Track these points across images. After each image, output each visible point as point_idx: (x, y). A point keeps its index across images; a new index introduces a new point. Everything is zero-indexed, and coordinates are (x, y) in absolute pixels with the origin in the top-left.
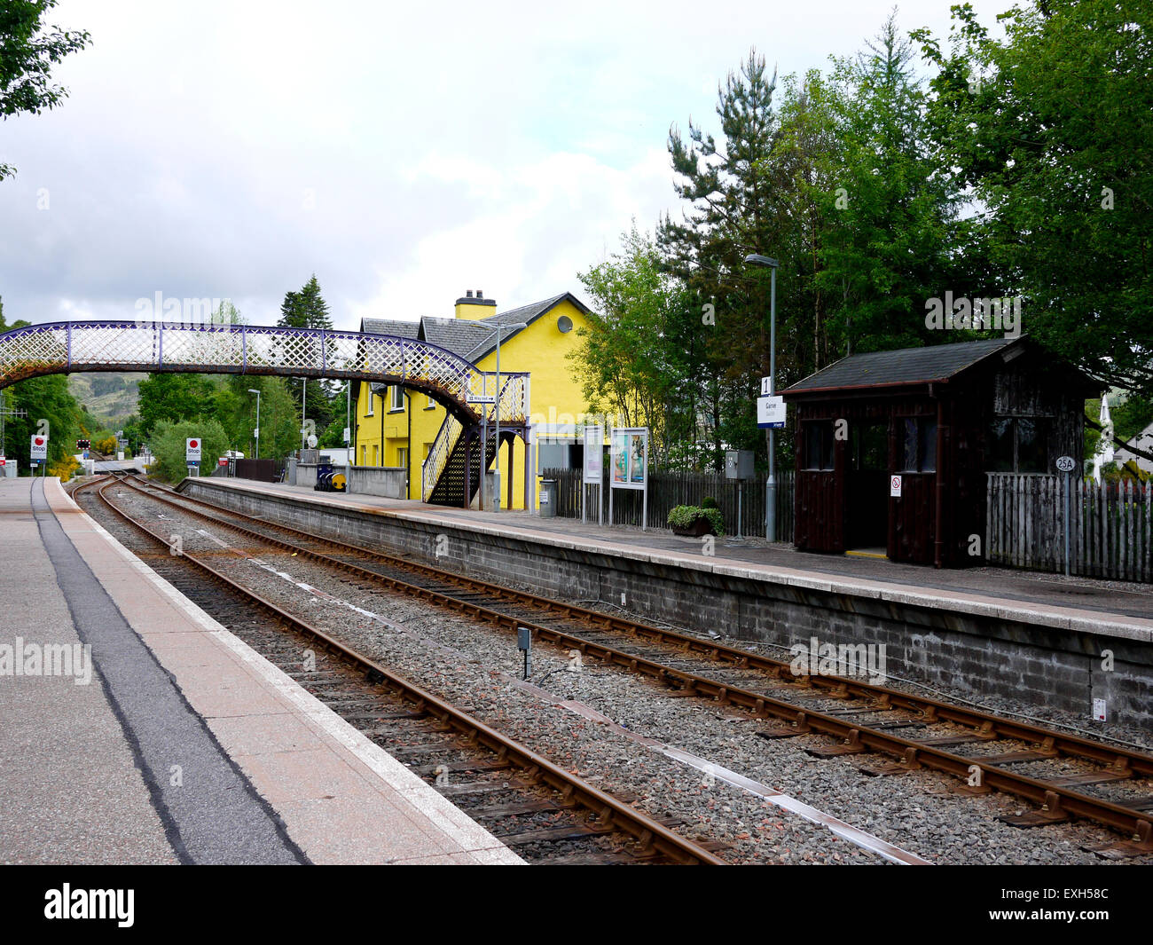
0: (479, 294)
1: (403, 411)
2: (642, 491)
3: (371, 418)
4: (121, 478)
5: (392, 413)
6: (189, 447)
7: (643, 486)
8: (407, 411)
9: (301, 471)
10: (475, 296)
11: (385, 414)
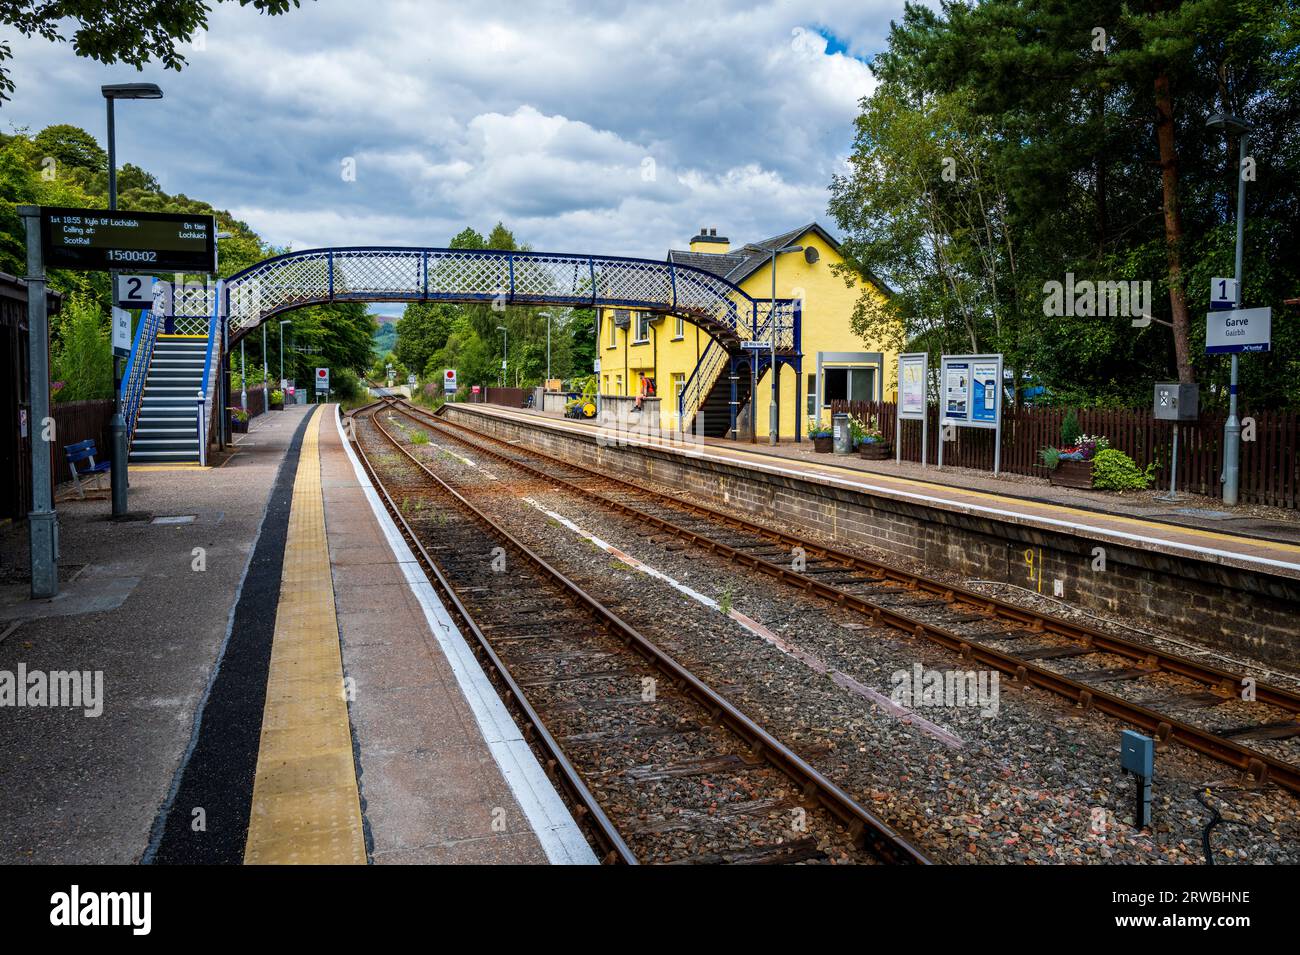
0: (713, 232)
1: (648, 343)
2: (994, 431)
3: (613, 351)
4: (391, 402)
5: (635, 345)
6: (446, 377)
7: (994, 424)
8: (652, 342)
9: (549, 400)
10: (709, 234)
11: (629, 346)
